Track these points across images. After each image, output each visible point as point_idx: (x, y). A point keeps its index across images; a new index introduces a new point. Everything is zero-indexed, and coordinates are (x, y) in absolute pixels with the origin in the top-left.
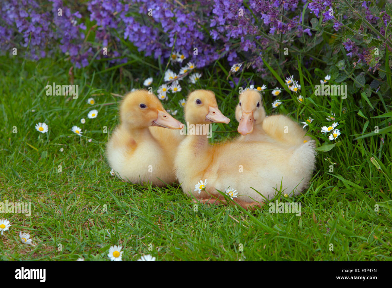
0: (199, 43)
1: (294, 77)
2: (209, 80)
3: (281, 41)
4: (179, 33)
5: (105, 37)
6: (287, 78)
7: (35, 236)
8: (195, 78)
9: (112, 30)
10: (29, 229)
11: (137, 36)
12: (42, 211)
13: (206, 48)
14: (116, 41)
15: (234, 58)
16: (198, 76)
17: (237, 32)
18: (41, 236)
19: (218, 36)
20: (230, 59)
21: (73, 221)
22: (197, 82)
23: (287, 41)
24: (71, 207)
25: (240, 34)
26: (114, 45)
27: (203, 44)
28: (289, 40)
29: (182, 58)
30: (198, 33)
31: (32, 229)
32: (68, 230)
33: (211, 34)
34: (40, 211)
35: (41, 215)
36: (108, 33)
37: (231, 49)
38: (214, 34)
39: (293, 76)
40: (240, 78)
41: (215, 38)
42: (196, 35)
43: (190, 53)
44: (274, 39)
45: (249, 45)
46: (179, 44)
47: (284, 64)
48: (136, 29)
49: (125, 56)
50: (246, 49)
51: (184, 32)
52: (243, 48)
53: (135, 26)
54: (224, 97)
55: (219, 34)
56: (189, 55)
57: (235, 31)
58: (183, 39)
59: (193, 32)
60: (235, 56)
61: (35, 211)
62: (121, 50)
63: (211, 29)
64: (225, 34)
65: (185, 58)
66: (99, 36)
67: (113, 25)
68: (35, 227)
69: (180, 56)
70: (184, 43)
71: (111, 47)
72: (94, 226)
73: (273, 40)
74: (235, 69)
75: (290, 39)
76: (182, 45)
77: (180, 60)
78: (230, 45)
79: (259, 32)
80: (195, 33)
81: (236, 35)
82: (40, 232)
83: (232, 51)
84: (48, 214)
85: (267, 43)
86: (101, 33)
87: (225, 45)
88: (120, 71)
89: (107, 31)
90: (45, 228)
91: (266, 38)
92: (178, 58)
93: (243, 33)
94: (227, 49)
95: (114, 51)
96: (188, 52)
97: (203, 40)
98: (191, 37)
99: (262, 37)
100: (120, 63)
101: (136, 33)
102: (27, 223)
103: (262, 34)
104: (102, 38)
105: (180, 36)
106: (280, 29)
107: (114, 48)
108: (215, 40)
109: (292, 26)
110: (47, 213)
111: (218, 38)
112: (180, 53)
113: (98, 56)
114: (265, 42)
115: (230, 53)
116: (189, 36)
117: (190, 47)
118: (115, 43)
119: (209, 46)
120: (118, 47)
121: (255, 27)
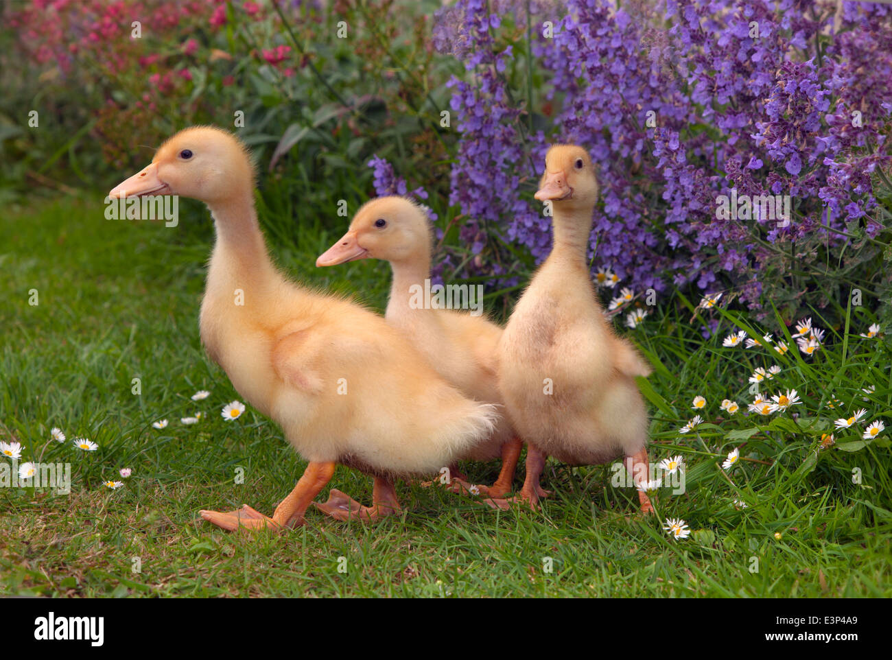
0: (645, 252)
1: (812, 322)
2: (662, 322)
3: (794, 254)
4: (608, 233)
5: (477, 238)
6: (799, 323)
7: (308, 590)
8: (636, 319)
9: (490, 223)
10: (301, 577)
11: (532, 236)
12: (327, 547)
13: (659, 262)
14: (498, 246)
15: (709, 283)
16: (641, 314)
17: (710, 235)
18: (319, 590)
19: (680, 241)
20: (702, 284)
21: (380, 567)
22: (638, 326)
23: (805, 254)
24: (380, 542)
25: (715, 239)
26: (494, 253)
27: (654, 254)
28: (808, 253)
29: (614, 281)
30: (644, 234)
31: (306, 577)
32: (369, 582)
33: (667, 237)
34: (325, 547)
35: (325, 555)
36: (484, 231)
37: (705, 265)
38: (673, 237)
39: (810, 320)
40: (721, 321)
41: (673, 244)
42: (641, 238)
43: (628, 271)
44: (779, 250)
45: (734, 260)
46: (608, 253)
47: (800, 297)
48: (529, 224)
49: (514, 272)
50: (728, 266)
51: (617, 231)
52: (723, 265)
53: (528, 218)
54: (688, 356)
55: (682, 237)
56: (627, 273)
57: (707, 232)
58: (615, 246)
59: (635, 232)
60: (712, 279)
61: (316, 547)
62: (508, 262)
63: (667, 227)
64: (692, 236)
65: (620, 280)
66: (465, 234)
67: (491, 215)
68: (312, 575)
69: (612, 276)
70: (617, 251)
71: (489, 255)
72: (418, 578)
73: (779, 253)
74: (707, 303)
75: (810, 250)
76: (612, 256)
77: (611, 284)
78: (702, 259)
79: (751, 237)
80: (639, 234)
81: (708, 240)
82: (318, 583)
83: (707, 269)
84: (337, 553)
85: (767, 258)
86: (470, 229)
87: (693, 258)
88: (505, 301)
89: (481, 226)
90: (328, 576)
91: (765, 249)
92: (609, 279)
93: (721, 236)
94: (697, 266)
95: (494, 264)
96: (625, 268)
97: (655, 249)
98: (631, 241)
99: (756, 245)
100: (503, 287)
101: (531, 230)
102: (298, 567)
103: (757, 241)
104: (471, 240)
105: (611, 239)
106: (786, 233)
107: (495, 258)
108: (674, 248)
109: (806, 230)
110: (336, 550)
111: (681, 245)
112: (612, 272)
113: (463, 270)
114: (763, 256)
115: (703, 274)
116: (626, 241)
117: (629, 260)
118: (496, 249)
119: (664, 258)
120: (501, 257)
121: (743, 227)
